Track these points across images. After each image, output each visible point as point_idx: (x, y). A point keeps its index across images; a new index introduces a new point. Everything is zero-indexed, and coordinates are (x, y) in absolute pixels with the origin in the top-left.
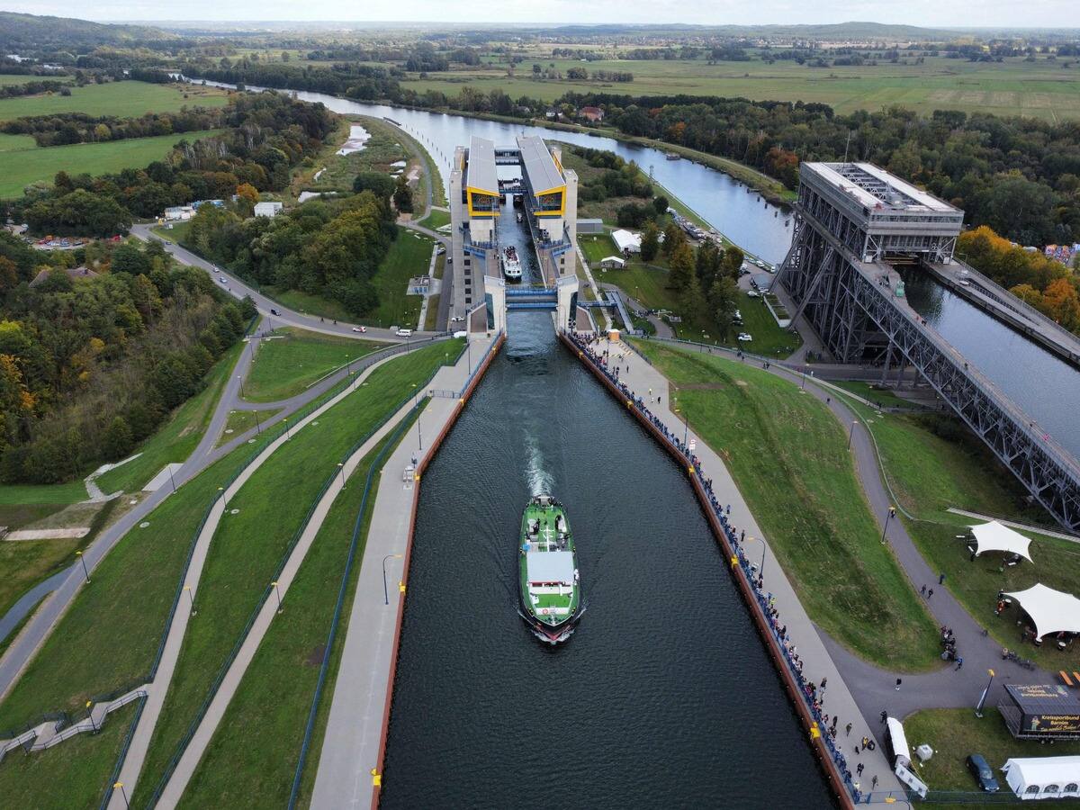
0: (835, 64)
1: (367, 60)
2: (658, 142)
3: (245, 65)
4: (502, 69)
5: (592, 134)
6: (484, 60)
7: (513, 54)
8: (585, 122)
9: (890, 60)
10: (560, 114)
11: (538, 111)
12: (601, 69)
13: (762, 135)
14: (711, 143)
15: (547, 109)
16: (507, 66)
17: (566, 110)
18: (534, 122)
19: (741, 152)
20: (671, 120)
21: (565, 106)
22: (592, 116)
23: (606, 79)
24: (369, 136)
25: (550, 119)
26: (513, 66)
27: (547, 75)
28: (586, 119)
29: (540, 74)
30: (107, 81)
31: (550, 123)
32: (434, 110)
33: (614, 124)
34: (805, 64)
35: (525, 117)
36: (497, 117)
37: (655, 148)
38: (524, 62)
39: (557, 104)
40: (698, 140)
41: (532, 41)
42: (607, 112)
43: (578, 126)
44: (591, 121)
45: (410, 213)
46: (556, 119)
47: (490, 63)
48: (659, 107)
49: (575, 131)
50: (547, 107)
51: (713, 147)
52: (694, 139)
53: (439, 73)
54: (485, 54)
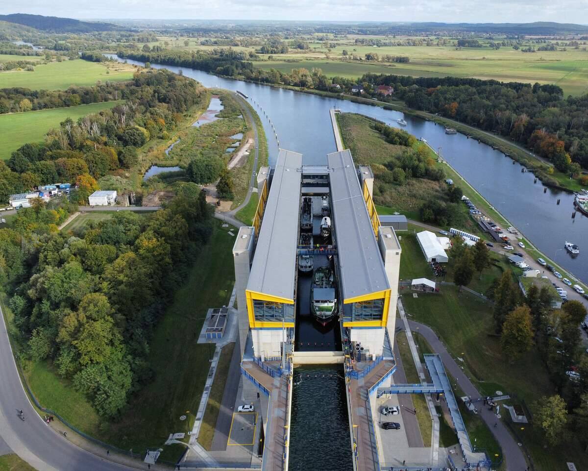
0: (539, 50)
1: (237, 45)
2: (436, 116)
3: (157, 49)
4: (322, 53)
5: (386, 108)
6: (312, 46)
7: (330, 42)
8: (380, 97)
9: (574, 47)
10: (361, 91)
11: (346, 88)
12: (387, 53)
13: (524, 117)
14: (481, 121)
15: (353, 86)
16: (326, 50)
17: (366, 87)
18: (343, 96)
19: (508, 131)
20: (445, 99)
21: (366, 84)
22: (385, 93)
23: (391, 60)
24: (222, 108)
25: (355, 94)
26: (330, 51)
27: (352, 57)
28: (380, 95)
29: (347, 56)
30: (64, 60)
31: (355, 97)
32: (273, 85)
33: (401, 98)
34: (520, 50)
35: (336, 92)
36: (317, 91)
37: (435, 121)
38: (337, 47)
39: (360, 82)
40: (469, 118)
41: (342, 33)
42: (396, 89)
43: (375, 100)
44: (384, 97)
45: (231, 200)
46: (358, 94)
47: (315, 48)
48: (435, 87)
49: (373, 105)
50: (352, 85)
51: (483, 124)
52: (467, 116)
53: (281, 55)
54: (313, 41)
